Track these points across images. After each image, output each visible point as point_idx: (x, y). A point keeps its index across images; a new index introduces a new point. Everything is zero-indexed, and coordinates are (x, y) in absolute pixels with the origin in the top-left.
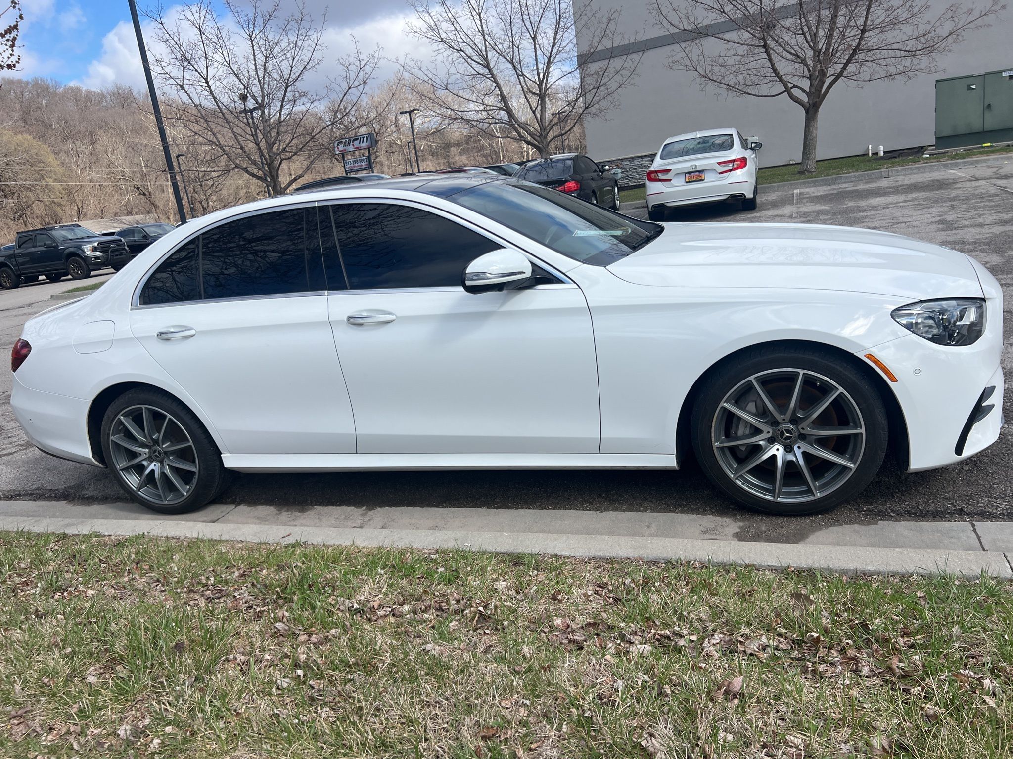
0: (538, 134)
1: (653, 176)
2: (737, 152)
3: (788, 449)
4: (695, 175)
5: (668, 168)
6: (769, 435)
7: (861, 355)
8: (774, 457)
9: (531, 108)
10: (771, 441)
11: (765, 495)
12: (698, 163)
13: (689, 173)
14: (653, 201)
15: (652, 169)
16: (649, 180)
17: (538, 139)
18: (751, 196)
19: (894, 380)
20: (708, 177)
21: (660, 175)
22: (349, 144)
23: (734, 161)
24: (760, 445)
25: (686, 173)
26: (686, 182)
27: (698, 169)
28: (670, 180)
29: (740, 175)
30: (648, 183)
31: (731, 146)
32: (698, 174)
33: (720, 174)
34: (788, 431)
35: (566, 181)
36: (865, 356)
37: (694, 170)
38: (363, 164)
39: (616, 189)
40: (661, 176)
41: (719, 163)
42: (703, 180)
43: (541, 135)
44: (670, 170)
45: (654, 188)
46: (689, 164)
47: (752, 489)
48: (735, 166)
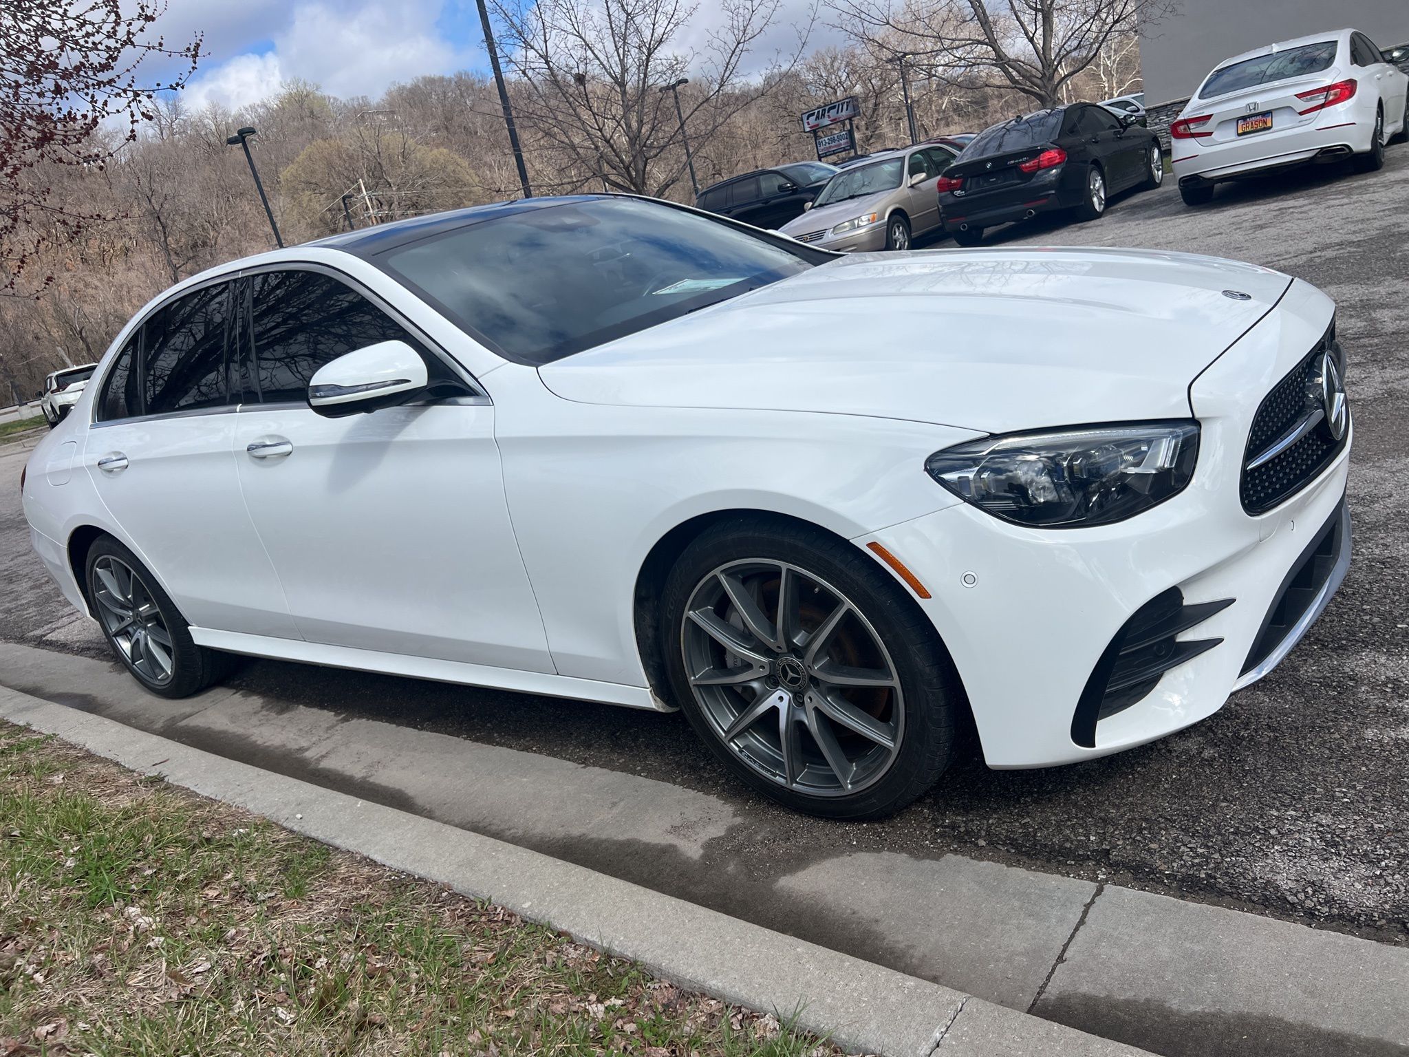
0: (1040, 76)
1: (1181, 130)
2: (1341, 69)
3: (798, 700)
4: (1256, 121)
5: (1206, 112)
6: (766, 672)
7: (861, 544)
8: (774, 711)
9: (1026, 33)
10: (773, 681)
11: (775, 775)
12: (1258, 99)
13: (1244, 118)
14: (1183, 171)
15: (1181, 117)
16: (1175, 137)
17: (1039, 82)
18: (1368, 147)
19: (925, 594)
20: (1279, 121)
21: (1192, 126)
22: (823, 115)
23: (1328, 89)
24: (752, 689)
25: (1238, 119)
26: (1239, 135)
27: (1261, 110)
28: (1210, 134)
29: (1341, 112)
30: (1173, 141)
31: (1329, 61)
32: (1259, 118)
33: (1301, 114)
34: (793, 669)
35: (1042, 151)
36: (870, 545)
37: (1253, 112)
38: (843, 142)
39: (1156, 152)
40: (1194, 128)
41: (1299, 96)
42: (1270, 128)
43: (1044, 75)
44: (1209, 117)
45: (1183, 148)
46: (1242, 103)
47: (755, 762)
48: (1331, 98)
